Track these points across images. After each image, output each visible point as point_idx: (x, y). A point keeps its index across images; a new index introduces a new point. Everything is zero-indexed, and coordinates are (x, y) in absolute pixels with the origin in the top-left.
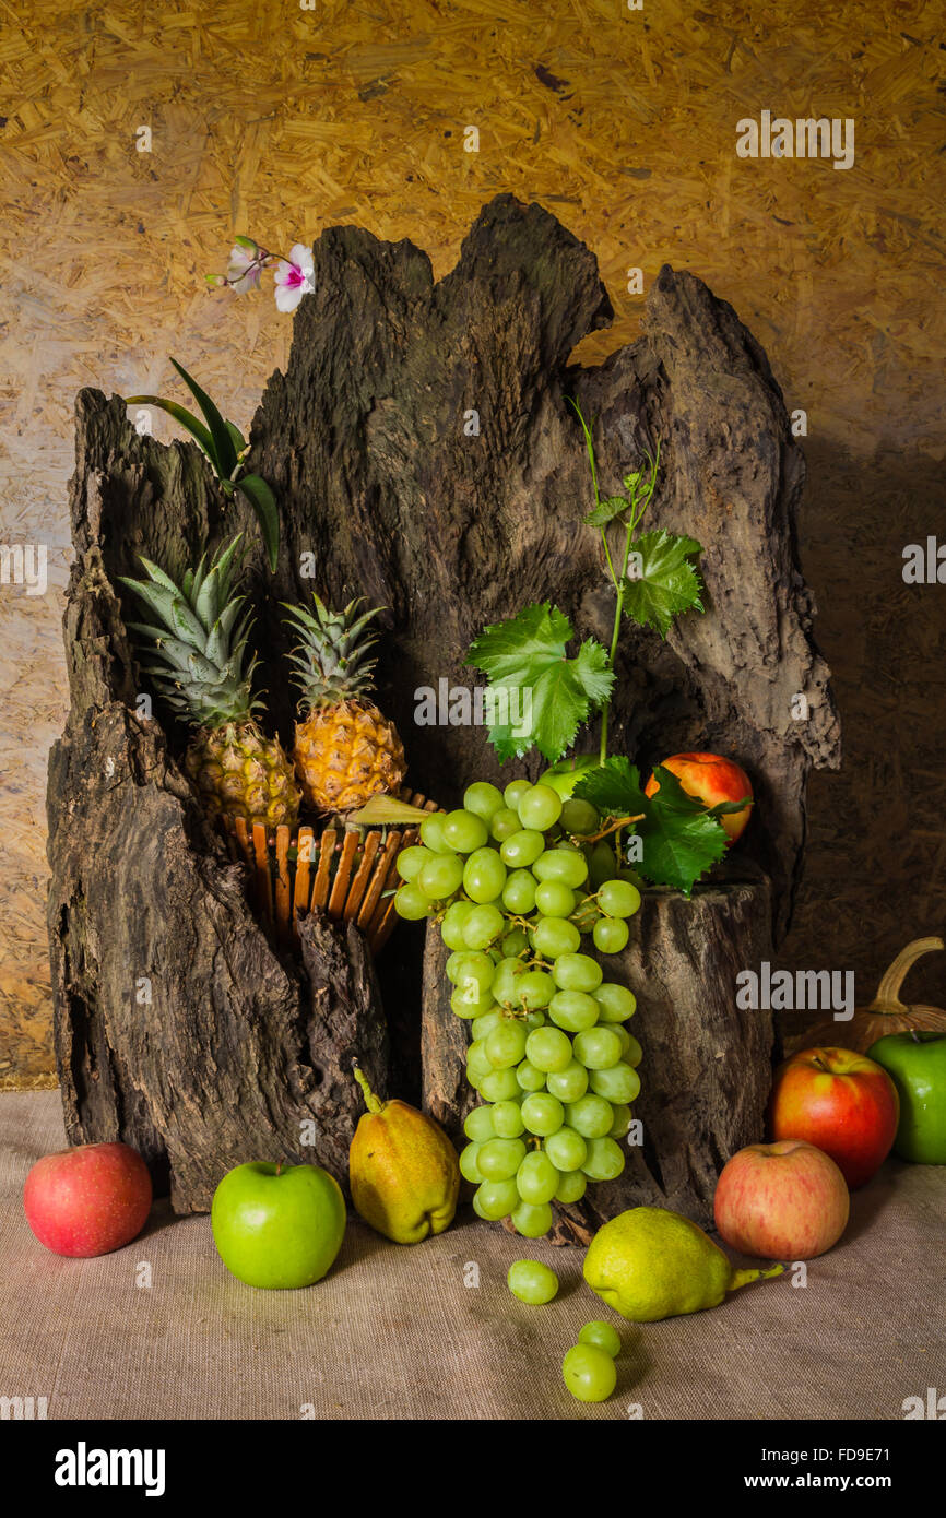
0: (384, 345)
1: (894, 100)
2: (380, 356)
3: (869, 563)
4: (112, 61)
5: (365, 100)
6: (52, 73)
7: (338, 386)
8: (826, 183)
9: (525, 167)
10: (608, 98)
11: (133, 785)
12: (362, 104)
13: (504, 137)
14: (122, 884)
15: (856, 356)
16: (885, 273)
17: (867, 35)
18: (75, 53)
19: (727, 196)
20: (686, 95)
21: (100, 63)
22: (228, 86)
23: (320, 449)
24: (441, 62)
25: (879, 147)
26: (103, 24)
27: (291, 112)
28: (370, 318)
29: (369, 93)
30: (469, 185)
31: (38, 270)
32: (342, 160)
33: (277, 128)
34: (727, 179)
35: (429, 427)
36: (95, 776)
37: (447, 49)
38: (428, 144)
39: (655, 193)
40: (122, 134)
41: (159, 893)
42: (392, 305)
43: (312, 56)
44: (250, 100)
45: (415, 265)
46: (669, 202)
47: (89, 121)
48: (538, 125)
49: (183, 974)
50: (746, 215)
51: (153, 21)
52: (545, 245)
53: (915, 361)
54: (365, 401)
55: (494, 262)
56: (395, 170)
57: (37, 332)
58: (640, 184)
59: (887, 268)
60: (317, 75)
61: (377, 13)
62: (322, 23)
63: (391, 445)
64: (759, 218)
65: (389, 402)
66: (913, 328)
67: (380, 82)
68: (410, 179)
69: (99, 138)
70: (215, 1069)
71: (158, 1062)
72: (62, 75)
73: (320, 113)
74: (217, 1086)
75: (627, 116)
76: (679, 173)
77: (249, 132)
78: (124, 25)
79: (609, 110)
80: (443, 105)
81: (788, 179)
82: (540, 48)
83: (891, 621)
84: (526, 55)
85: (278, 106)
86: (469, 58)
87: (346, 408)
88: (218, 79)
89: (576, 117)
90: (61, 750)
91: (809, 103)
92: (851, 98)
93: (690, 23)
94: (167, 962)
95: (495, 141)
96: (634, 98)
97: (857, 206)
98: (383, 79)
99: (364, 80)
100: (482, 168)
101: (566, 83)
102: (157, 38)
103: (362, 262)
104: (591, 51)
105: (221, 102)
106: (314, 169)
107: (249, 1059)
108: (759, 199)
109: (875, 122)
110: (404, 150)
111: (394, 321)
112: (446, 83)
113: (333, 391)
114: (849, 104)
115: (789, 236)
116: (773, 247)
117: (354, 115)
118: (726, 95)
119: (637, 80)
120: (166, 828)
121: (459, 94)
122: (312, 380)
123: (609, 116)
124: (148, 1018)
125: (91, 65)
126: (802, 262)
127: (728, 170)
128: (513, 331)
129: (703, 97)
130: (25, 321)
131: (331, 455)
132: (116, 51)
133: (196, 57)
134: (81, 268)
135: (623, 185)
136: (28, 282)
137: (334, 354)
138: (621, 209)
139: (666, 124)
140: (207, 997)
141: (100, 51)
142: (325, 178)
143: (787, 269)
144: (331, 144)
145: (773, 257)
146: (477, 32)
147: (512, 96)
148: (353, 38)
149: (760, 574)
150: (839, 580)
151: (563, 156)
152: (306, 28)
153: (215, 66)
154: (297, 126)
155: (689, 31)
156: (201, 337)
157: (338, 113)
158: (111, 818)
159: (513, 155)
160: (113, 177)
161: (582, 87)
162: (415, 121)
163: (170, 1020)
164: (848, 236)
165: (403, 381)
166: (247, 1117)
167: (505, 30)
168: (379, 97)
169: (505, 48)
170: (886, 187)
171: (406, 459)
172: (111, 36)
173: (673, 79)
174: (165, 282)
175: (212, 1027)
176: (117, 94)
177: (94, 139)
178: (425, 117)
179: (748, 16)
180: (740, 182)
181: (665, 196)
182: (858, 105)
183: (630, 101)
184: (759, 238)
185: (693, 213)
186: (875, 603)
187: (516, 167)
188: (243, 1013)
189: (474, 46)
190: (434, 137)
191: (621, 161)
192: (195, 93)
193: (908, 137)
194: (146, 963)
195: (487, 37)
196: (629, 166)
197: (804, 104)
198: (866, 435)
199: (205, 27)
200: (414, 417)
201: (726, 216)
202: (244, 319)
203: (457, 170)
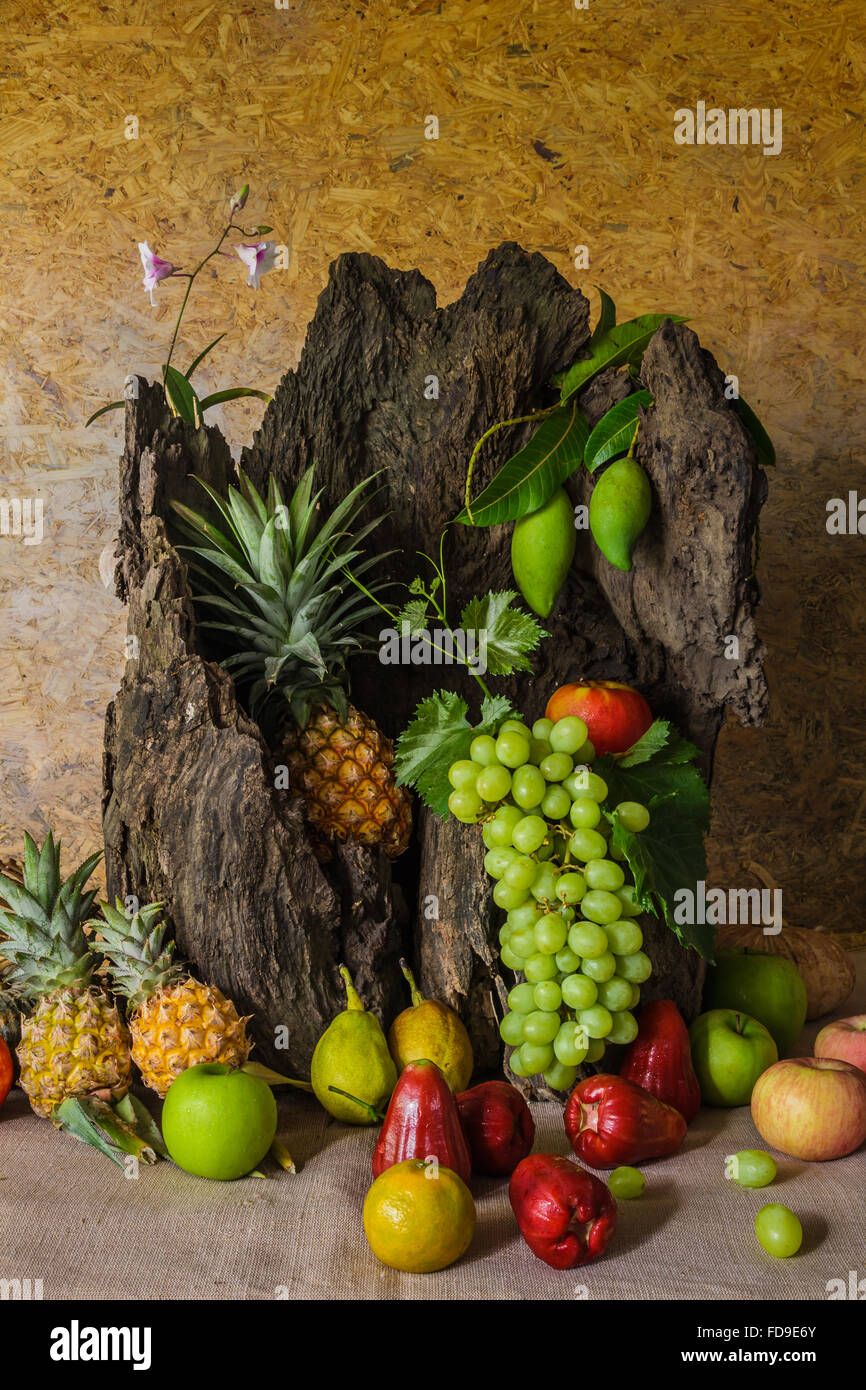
0: (390, 357)
1: (837, 165)
2: (386, 367)
3: (806, 551)
4: (196, 143)
5: (394, 171)
6: (150, 153)
7: (347, 388)
8: (775, 235)
9: (523, 223)
10: (593, 166)
11: (213, 727)
12: (391, 175)
13: (507, 199)
14: (199, 812)
15: (798, 378)
16: (826, 309)
17: (814, 111)
18: (168, 137)
19: (691, 246)
20: (659, 163)
21: (187, 144)
22: (287, 161)
23: (329, 440)
24: (457, 140)
25: (823, 204)
26: (190, 114)
27: (335, 182)
28: (379, 333)
29: (398, 165)
30: (477, 238)
31: (134, 308)
32: (374, 219)
33: (324, 195)
34: (692, 232)
35: (423, 428)
36: (175, 718)
37: (462, 129)
38: (444, 206)
39: (630, 244)
40: (202, 200)
41: (235, 819)
42: (400, 324)
43: (354, 137)
44: (302, 172)
45: (423, 292)
46: (642, 251)
47: (177, 190)
48: (535, 190)
49: (253, 888)
50: (707, 261)
51: (229, 111)
52: (545, 288)
53: (850, 383)
54: (368, 402)
55: (499, 298)
56: (418, 226)
57: (131, 356)
58: (617, 236)
59: (826, 305)
60: (356, 152)
61: (406, 101)
62: (362, 110)
63: (386, 440)
64: (718, 264)
65: (388, 405)
66: (848, 355)
67: (407, 157)
68: (429, 234)
69: (184, 203)
70: (278, 969)
71: (228, 965)
72: (157, 154)
73: (358, 182)
74: (278, 985)
75: (609, 181)
76: (651, 227)
77: (301, 198)
78: (206, 115)
79: (594, 177)
80: (457, 174)
81: (743, 232)
82: (538, 127)
83: (824, 601)
84: (527, 132)
85: (325, 177)
86: (480, 135)
87: (352, 407)
88: (279, 156)
89: (566, 182)
90: (142, 694)
91: (763, 168)
92: (799, 164)
93: (662, 105)
94: (238, 879)
95: (499, 203)
96: (616, 167)
97: (802, 254)
98: (410, 154)
99: (395, 155)
100: (487, 225)
101: (559, 155)
102: (231, 126)
103: (376, 286)
104: (581, 129)
105: (280, 174)
106: (353, 226)
107: (303, 961)
108: (718, 248)
109: (820, 184)
110: (425, 211)
111: (399, 337)
112: (461, 156)
113: (342, 392)
114: (798, 169)
115: (743, 278)
116: (729, 287)
117: (385, 183)
118: (693, 162)
119: (618, 151)
120: (244, 766)
121: (470, 165)
122: (324, 381)
123: (594, 181)
124: (220, 926)
125: (180, 147)
126: (755, 300)
127: (693, 224)
128: (513, 357)
129: (672, 165)
130: (123, 347)
131: (338, 446)
132: (200, 135)
133: (262, 138)
134: (167, 306)
135: (604, 237)
136: (126, 317)
137: (345, 360)
138: (602, 257)
139: (642, 188)
140: (271, 908)
141: (188, 136)
142: (361, 234)
143: (741, 306)
144: (366, 207)
145: (729, 297)
146: (487, 116)
147: (514, 166)
148: (386, 122)
149: (727, 573)
150: (779, 565)
151: (554, 214)
152: (349, 114)
153: (277, 146)
154: (339, 193)
155: (662, 110)
156: (258, 360)
157: (373, 181)
158: (190, 755)
159: (514, 214)
160: (194, 234)
161: (572, 158)
162: (434, 187)
163: (240, 928)
164: (793, 277)
165: (403, 388)
166: (302, 1010)
167: (510, 113)
168: (406, 169)
169: (509, 128)
170: (828, 237)
171: (398, 453)
172: (196, 124)
173: (648, 150)
174: (232, 317)
175: (275, 935)
176: (199, 169)
177: (179, 204)
178: (442, 184)
179: (713, 97)
180: (702, 234)
181: (640, 246)
182: (805, 170)
183: (612, 169)
184: (717, 280)
185: (663, 260)
186: (810, 585)
187: (516, 224)
188: (300, 922)
189: (485, 126)
190: (450, 199)
191: (603, 218)
192: (260, 167)
193: (848, 196)
194: (218, 878)
195: (495, 120)
196: (609, 221)
197: (759, 169)
198: (808, 445)
199: (270, 116)
200: (409, 418)
201: (690, 263)
202: (293, 346)
203: (468, 227)
